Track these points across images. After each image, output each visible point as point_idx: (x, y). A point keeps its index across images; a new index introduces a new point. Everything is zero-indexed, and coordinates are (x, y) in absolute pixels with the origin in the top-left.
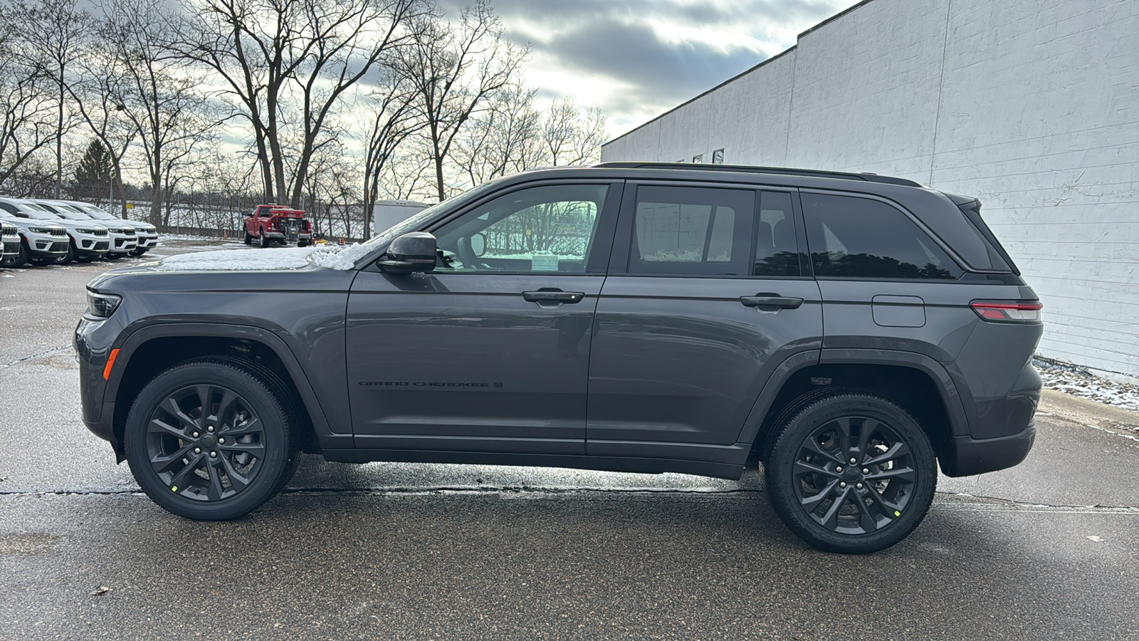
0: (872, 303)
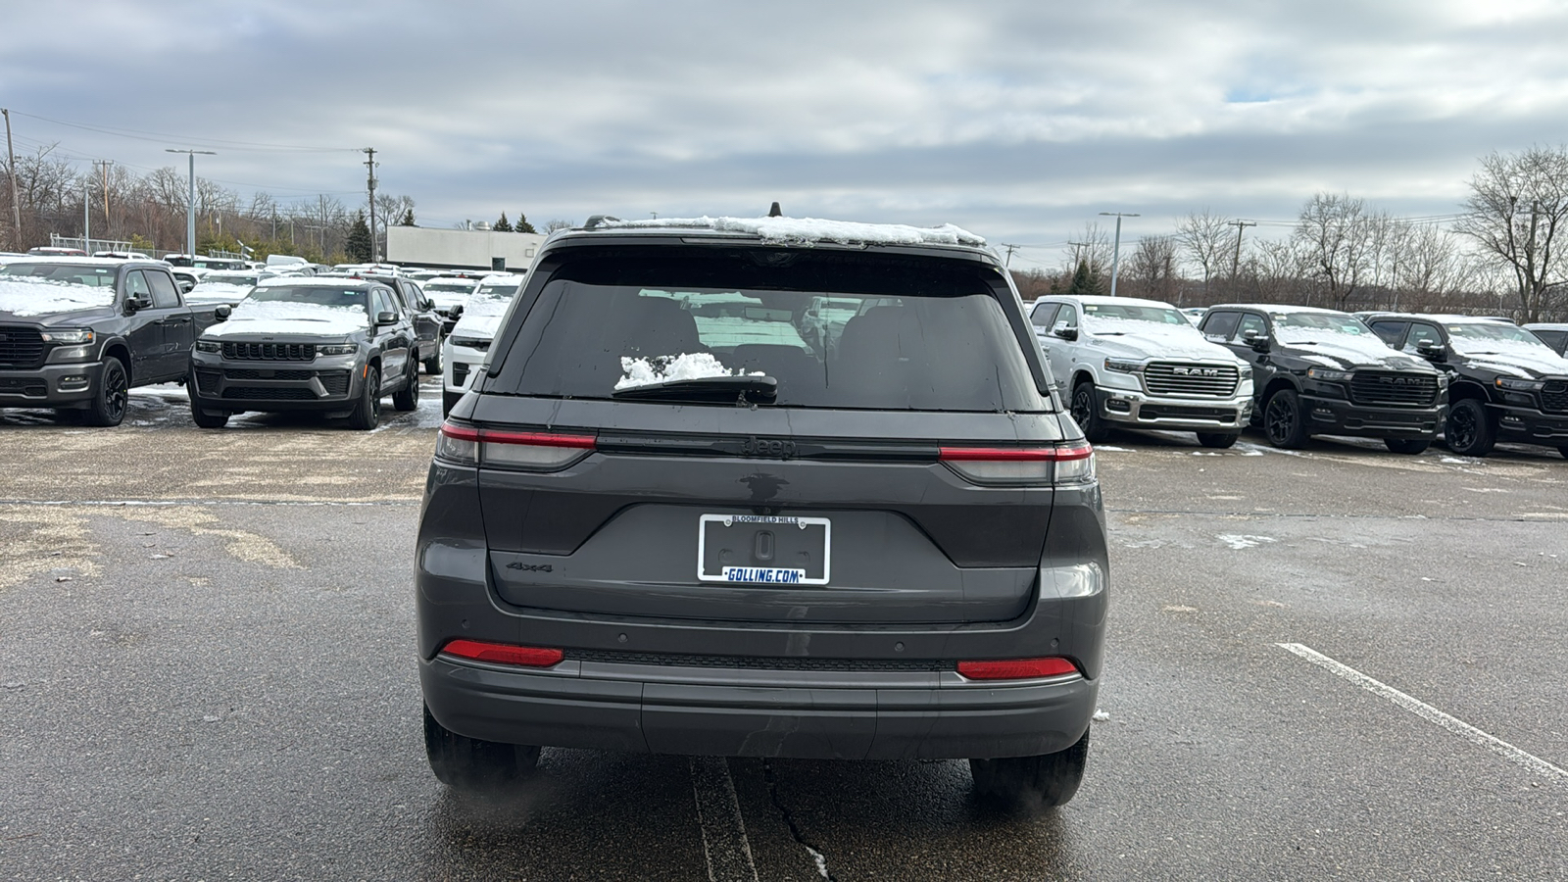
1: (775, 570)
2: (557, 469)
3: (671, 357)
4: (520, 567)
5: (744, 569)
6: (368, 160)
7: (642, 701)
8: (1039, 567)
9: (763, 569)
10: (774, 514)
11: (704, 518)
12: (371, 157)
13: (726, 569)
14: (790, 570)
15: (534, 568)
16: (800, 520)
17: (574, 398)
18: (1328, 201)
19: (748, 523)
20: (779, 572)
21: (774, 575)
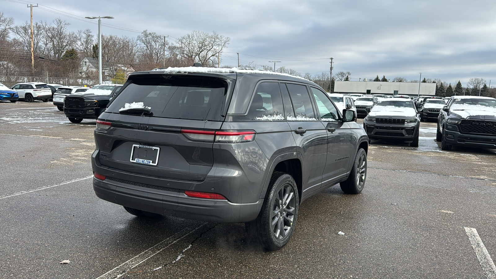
1: (146, 160)
2: (106, 131)
4: (102, 155)
5: (139, 159)
6: (331, 61)
9: (143, 160)
10: (148, 145)
11: (134, 145)
12: (332, 60)
13: (136, 159)
14: (149, 161)
15: (104, 156)
16: (153, 147)
19: (142, 147)
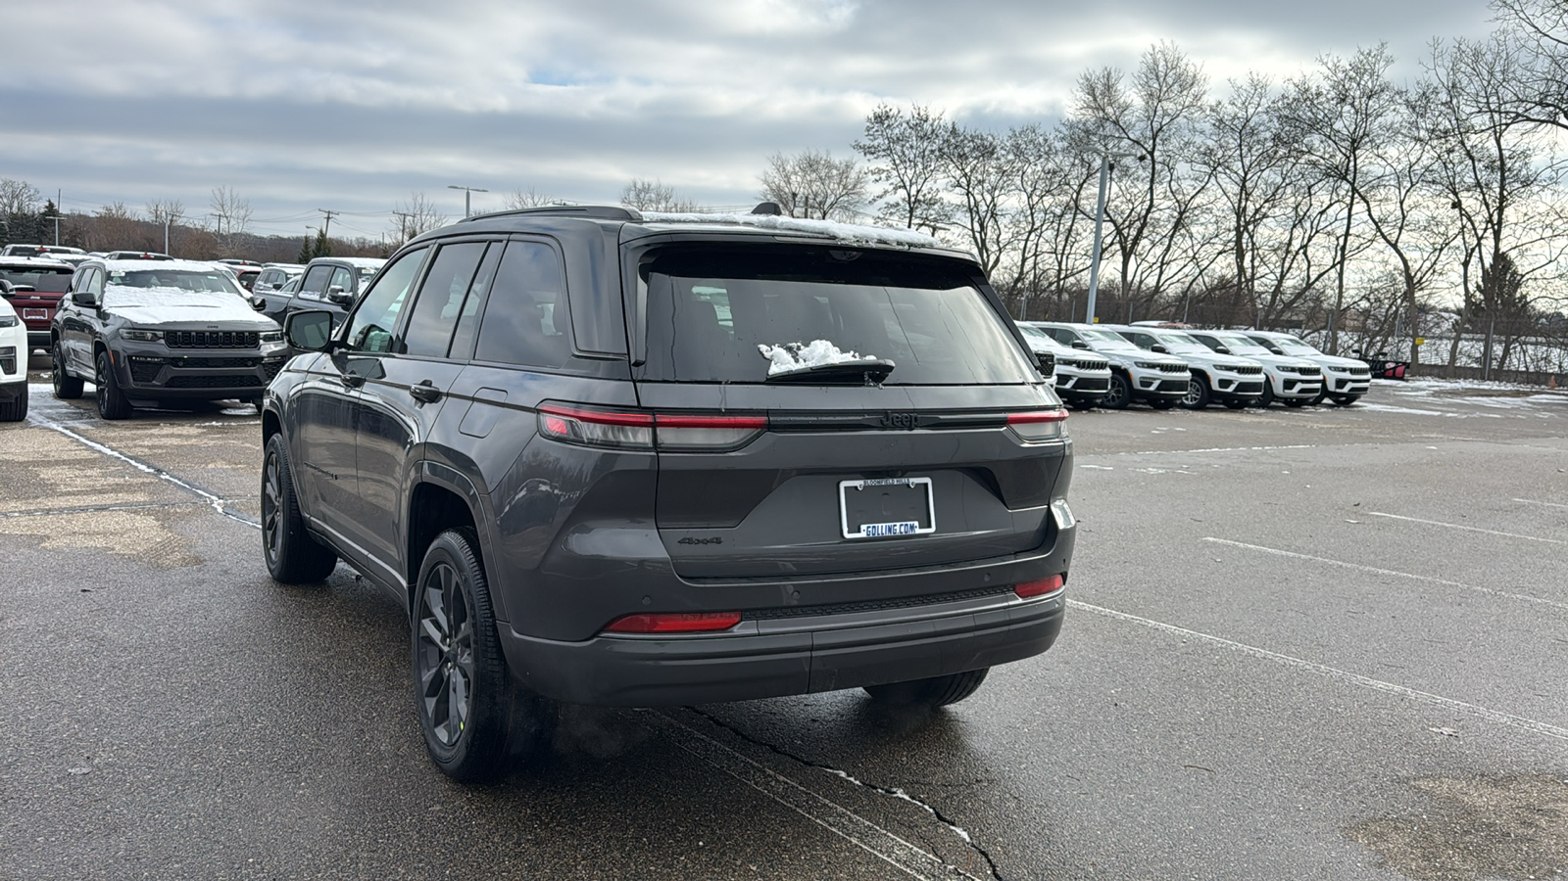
0: (473, 399)
1: (898, 524)
2: (735, 449)
3: (799, 344)
4: (690, 541)
5: (876, 525)
7: (812, 649)
8: (1049, 505)
9: (890, 524)
10: (893, 477)
11: (843, 484)
13: (864, 527)
14: (909, 523)
15: (705, 542)
16: (912, 480)
17: (732, 383)
18: (644, 188)
19: (875, 486)
20: (901, 525)
21: (897, 528)
